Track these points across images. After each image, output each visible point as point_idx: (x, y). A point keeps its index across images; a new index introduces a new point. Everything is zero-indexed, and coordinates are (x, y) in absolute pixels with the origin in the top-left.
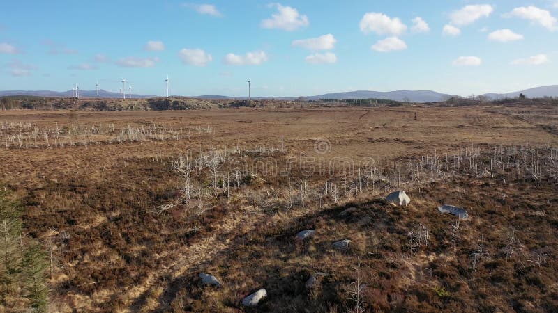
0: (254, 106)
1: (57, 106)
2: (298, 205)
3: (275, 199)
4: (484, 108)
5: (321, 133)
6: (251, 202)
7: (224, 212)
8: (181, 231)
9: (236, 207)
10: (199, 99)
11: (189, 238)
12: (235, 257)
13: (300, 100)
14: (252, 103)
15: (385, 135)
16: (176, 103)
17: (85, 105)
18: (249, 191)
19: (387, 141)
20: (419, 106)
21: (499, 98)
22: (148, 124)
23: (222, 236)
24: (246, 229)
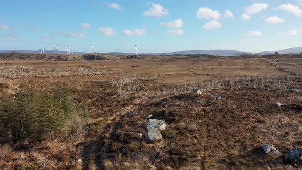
0: (139, 58)
1: (37, 58)
2: (162, 96)
3: (153, 95)
4: (256, 59)
5: (172, 71)
6: (144, 95)
7: (135, 98)
8: (121, 104)
9: (139, 97)
10: (110, 54)
11: (124, 105)
12: (141, 109)
13: (163, 55)
14: (138, 56)
15: (202, 72)
16: (98, 56)
17: (51, 58)
18: (143, 92)
19: (203, 75)
20: (224, 58)
21: (265, 54)
22: (89, 67)
23: (136, 105)
24: (144, 103)
